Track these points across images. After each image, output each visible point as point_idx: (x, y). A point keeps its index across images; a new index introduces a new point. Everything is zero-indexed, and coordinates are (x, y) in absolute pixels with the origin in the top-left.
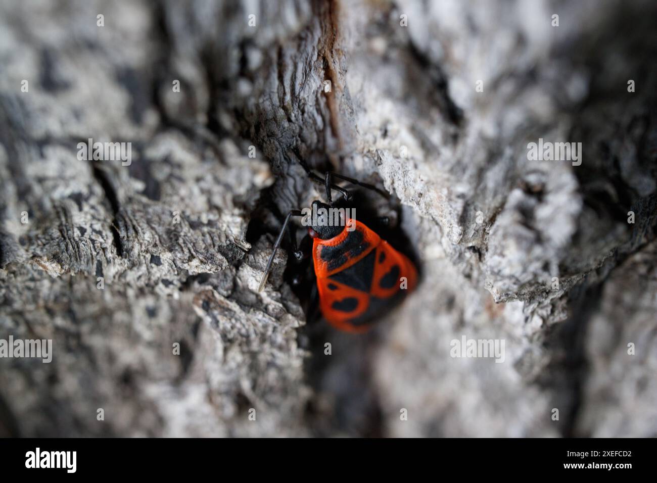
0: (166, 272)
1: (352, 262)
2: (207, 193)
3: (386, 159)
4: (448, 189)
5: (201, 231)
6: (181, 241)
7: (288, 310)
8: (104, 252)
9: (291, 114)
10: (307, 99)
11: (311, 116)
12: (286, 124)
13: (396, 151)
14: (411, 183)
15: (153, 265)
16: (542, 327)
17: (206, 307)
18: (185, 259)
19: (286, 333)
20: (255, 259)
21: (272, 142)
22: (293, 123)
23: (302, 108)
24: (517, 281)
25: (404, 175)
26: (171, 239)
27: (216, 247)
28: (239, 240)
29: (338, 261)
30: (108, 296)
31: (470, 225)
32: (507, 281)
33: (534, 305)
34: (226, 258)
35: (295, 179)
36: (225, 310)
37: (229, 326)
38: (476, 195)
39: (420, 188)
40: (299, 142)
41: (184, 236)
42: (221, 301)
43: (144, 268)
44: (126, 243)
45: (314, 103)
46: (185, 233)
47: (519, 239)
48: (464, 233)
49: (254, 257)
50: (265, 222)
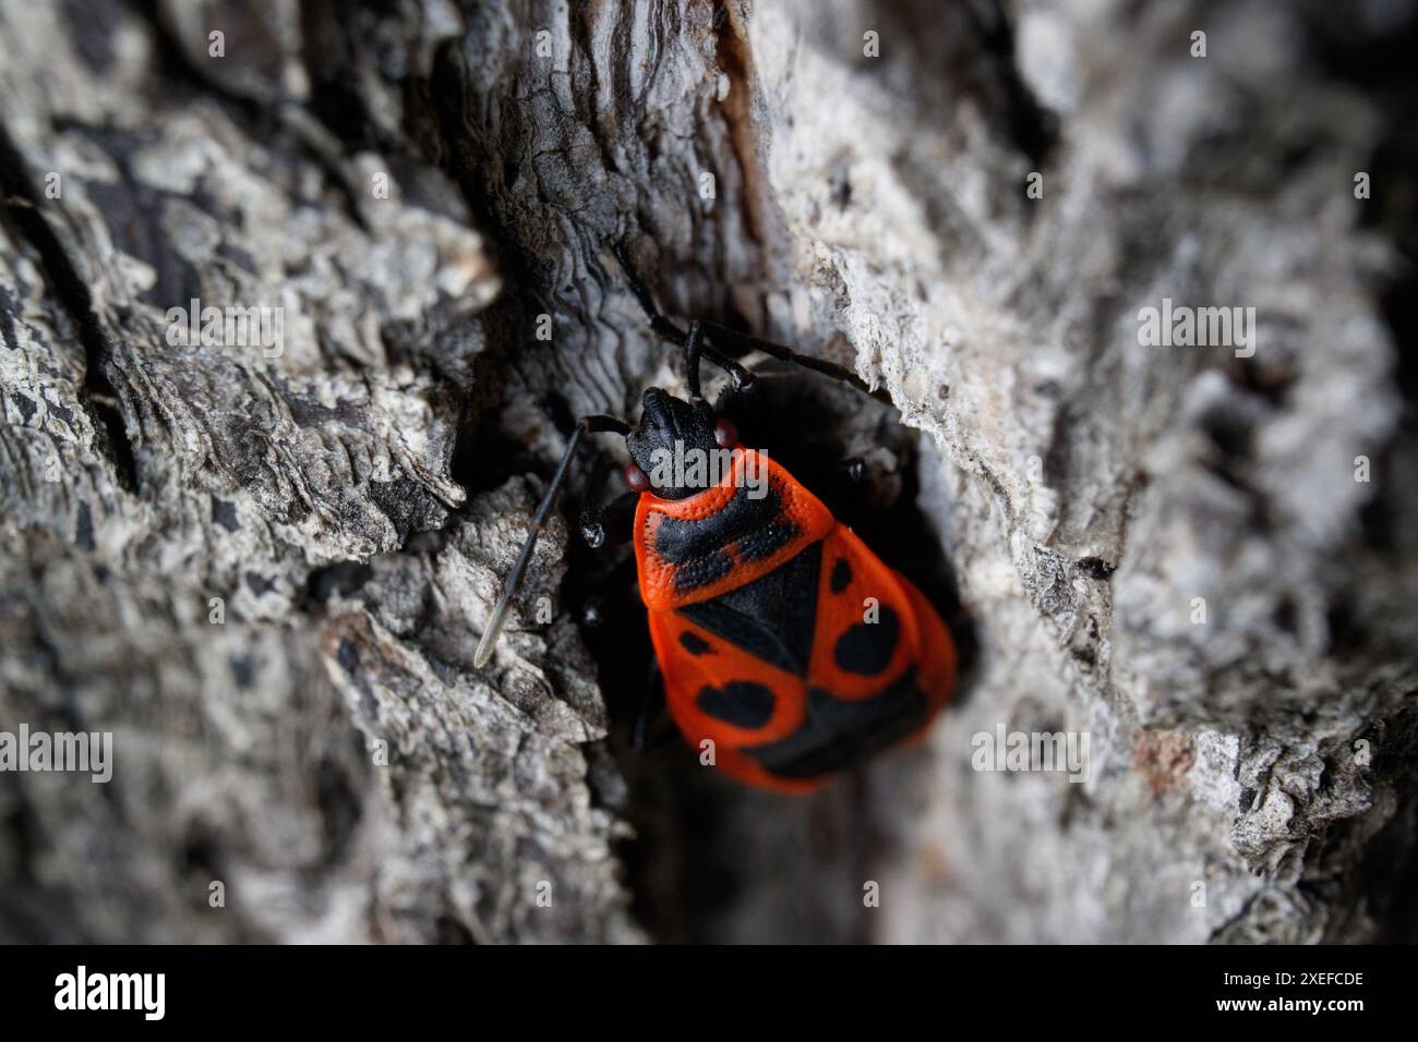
0: (251, 550)
1: (746, 573)
2: (316, 307)
3: (853, 277)
4: (1017, 370)
5: (321, 430)
6: (271, 458)
7: (559, 688)
8: (94, 479)
9: (616, 150)
10: (666, 114)
11: (680, 167)
12: (599, 175)
13: (872, 249)
14: (921, 354)
15: (219, 528)
16: (1291, 824)
17: (350, 658)
18: (280, 510)
19: (554, 756)
20: (480, 536)
21: (551, 214)
22: (621, 174)
23: (650, 137)
24: (1198, 658)
25: (902, 332)
26: (244, 447)
27: (364, 484)
28: (430, 472)
29: (706, 566)
30: (130, 616)
31: (1081, 489)
32: (1167, 655)
33: (1266, 757)
34: (391, 519)
35: (621, 336)
36: (395, 671)
37: (403, 718)
38: (1090, 389)
39: (942, 369)
40: (635, 230)
41: (281, 442)
42: (386, 645)
43: (197, 536)
44: (146, 456)
45: (690, 131)
46: (281, 434)
47: (1202, 515)
48: (1062, 512)
49: (478, 530)
50: (533, 447)
